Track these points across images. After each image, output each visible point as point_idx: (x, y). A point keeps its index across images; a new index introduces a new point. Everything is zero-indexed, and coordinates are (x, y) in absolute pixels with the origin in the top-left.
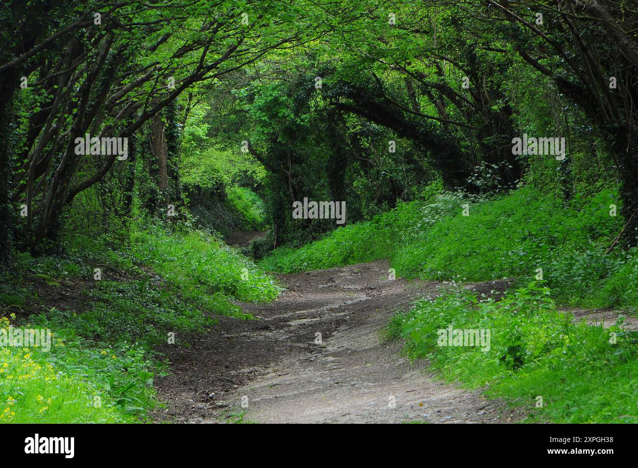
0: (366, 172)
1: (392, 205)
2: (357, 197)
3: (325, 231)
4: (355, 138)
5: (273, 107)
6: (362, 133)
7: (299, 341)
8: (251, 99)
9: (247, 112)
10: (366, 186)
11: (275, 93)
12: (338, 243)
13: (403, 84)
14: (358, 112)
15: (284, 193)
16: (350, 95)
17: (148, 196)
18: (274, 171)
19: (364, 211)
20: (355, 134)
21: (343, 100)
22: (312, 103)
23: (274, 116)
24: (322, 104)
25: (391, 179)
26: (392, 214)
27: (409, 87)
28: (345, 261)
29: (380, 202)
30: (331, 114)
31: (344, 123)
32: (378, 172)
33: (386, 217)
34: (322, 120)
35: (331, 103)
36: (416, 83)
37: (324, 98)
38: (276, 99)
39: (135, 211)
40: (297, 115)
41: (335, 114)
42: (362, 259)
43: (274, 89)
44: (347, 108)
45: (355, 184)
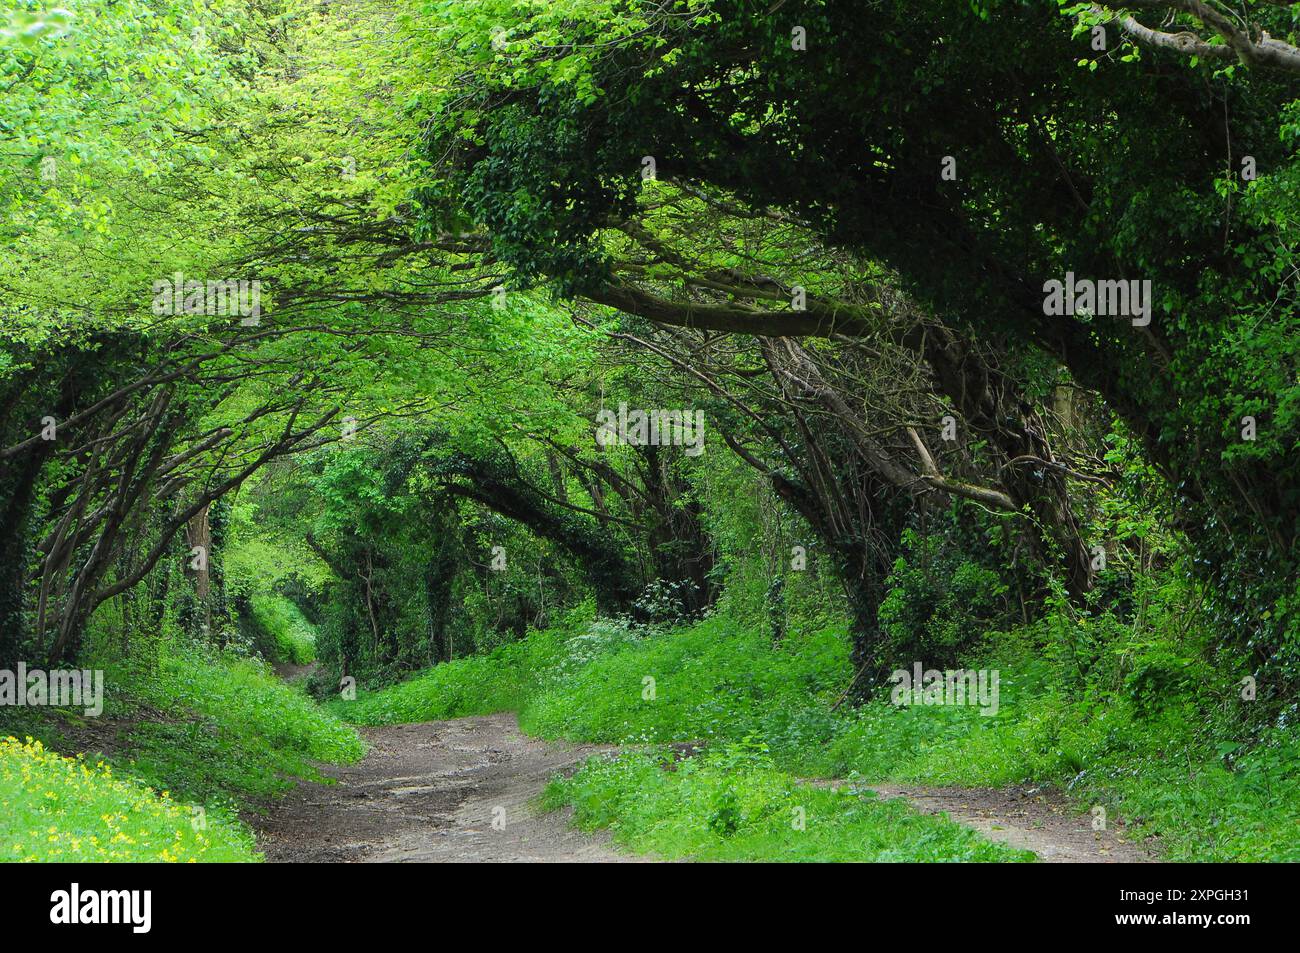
0: (483, 584)
1: (520, 632)
2: (469, 620)
3: (417, 667)
4: (470, 534)
5: (350, 484)
6: (480, 527)
7: (415, 812)
8: (318, 469)
9: (312, 487)
10: (483, 606)
11: (357, 463)
12: (439, 686)
13: (544, 459)
14: (478, 498)
15: (360, 610)
16: (467, 473)
17: (182, 606)
18: (347, 577)
19: (478, 641)
20: (471, 529)
21: (457, 479)
22: (412, 481)
23: (352, 496)
24: (426, 483)
25: (520, 597)
26: (520, 645)
27: (553, 465)
28: (450, 712)
29: (502, 629)
30: (439, 499)
31: (457, 511)
32: (501, 585)
33: (509, 650)
34: (426, 505)
35: (441, 483)
36: (562, 459)
37: (431, 476)
38: (355, 472)
39: (166, 628)
40: (389, 497)
41: (445, 500)
42: (474, 710)
43: (353, 457)
44: (463, 491)
45: (467, 600)
